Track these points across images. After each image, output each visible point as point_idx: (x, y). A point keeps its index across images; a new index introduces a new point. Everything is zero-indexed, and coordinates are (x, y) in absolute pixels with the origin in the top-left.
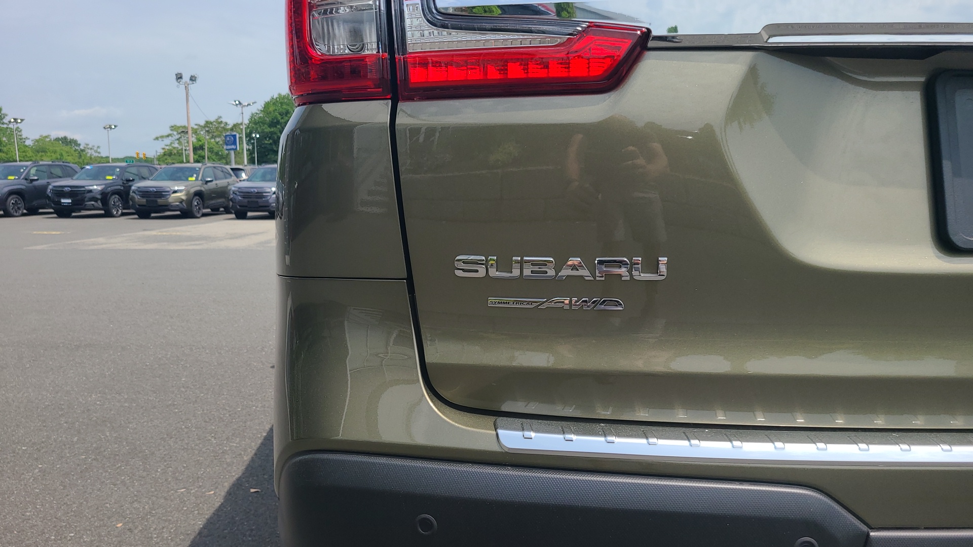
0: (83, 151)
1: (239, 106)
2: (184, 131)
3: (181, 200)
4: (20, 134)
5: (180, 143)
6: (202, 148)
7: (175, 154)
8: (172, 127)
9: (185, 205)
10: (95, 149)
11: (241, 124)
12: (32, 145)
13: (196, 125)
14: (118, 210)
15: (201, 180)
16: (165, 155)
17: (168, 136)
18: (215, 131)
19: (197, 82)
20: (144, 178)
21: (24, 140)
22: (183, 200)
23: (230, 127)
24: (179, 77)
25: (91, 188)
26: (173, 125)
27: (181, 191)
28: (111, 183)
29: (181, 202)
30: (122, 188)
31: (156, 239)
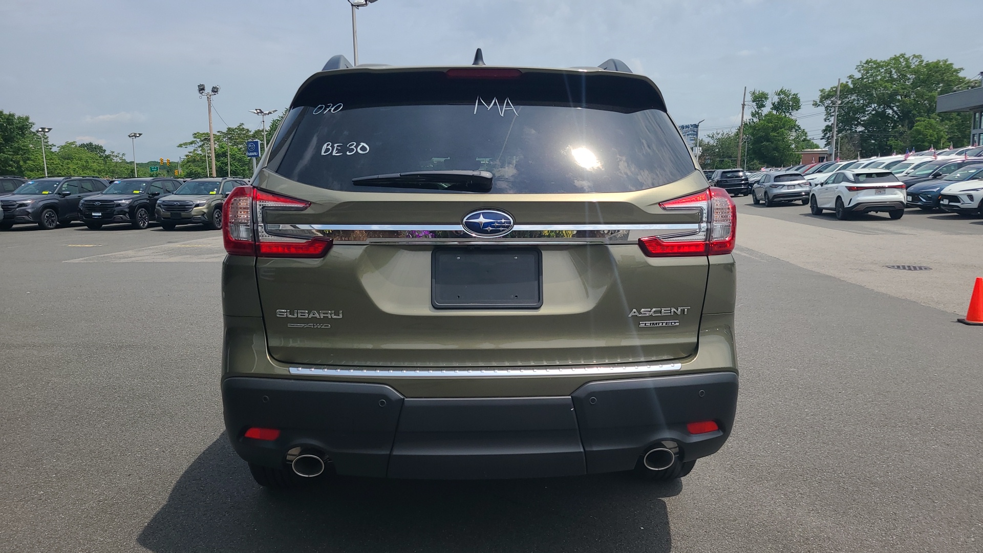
0: (107, 157)
1: (260, 114)
2: (206, 138)
3: (203, 213)
4: (46, 141)
5: (203, 150)
6: (224, 155)
7: (198, 161)
8: (196, 134)
9: (206, 217)
10: (121, 156)
11: (263, 131)
12: (58, 151)
13: (218, 132)
14: (144, 222)
15: (222, 194)
16: (188, 162)
17: (191, 143)
18: (237, 138)
19: (219, 92)
20: (169, 192)
21: (50, 147)
22: (205, 213)
23: (252, 133)
24: (201, 89)
25: (120, 202)
26: (196, 132)
27: (202, 205)
28: (138, 197)
29: (203, 215)
30: (148, 202)
31: (179, 252)
